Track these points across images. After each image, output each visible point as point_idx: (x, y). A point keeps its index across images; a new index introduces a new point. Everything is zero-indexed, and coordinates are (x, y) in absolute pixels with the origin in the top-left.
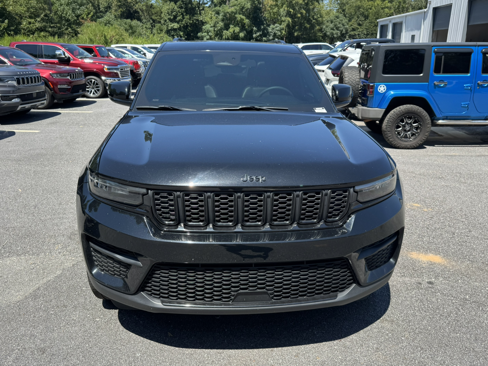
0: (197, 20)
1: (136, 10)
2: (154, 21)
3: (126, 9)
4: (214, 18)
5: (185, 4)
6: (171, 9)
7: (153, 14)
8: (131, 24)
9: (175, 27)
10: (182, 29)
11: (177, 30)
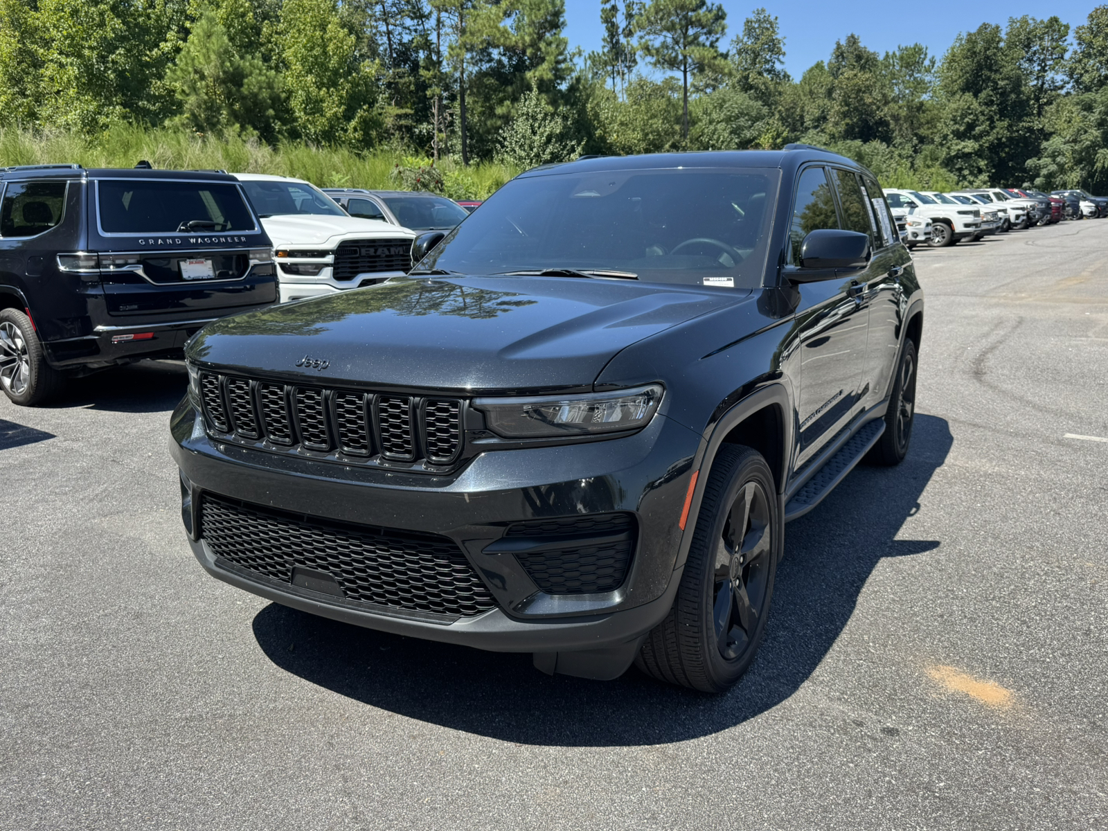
0: (1030, 130)
1: (881, 118)
2: (922, 140)
3: (859, 120)
4: (1077, 120)
5: (1002, 94)
6: (963, 110)
7: (921, 125)
8: (861, 151)
9: (966, 150)
10: (987, 152)
11: (971, 157)
